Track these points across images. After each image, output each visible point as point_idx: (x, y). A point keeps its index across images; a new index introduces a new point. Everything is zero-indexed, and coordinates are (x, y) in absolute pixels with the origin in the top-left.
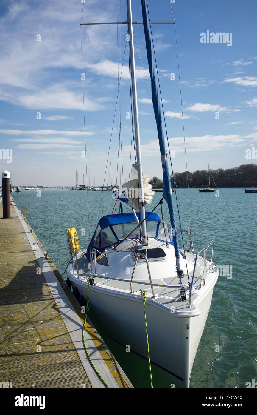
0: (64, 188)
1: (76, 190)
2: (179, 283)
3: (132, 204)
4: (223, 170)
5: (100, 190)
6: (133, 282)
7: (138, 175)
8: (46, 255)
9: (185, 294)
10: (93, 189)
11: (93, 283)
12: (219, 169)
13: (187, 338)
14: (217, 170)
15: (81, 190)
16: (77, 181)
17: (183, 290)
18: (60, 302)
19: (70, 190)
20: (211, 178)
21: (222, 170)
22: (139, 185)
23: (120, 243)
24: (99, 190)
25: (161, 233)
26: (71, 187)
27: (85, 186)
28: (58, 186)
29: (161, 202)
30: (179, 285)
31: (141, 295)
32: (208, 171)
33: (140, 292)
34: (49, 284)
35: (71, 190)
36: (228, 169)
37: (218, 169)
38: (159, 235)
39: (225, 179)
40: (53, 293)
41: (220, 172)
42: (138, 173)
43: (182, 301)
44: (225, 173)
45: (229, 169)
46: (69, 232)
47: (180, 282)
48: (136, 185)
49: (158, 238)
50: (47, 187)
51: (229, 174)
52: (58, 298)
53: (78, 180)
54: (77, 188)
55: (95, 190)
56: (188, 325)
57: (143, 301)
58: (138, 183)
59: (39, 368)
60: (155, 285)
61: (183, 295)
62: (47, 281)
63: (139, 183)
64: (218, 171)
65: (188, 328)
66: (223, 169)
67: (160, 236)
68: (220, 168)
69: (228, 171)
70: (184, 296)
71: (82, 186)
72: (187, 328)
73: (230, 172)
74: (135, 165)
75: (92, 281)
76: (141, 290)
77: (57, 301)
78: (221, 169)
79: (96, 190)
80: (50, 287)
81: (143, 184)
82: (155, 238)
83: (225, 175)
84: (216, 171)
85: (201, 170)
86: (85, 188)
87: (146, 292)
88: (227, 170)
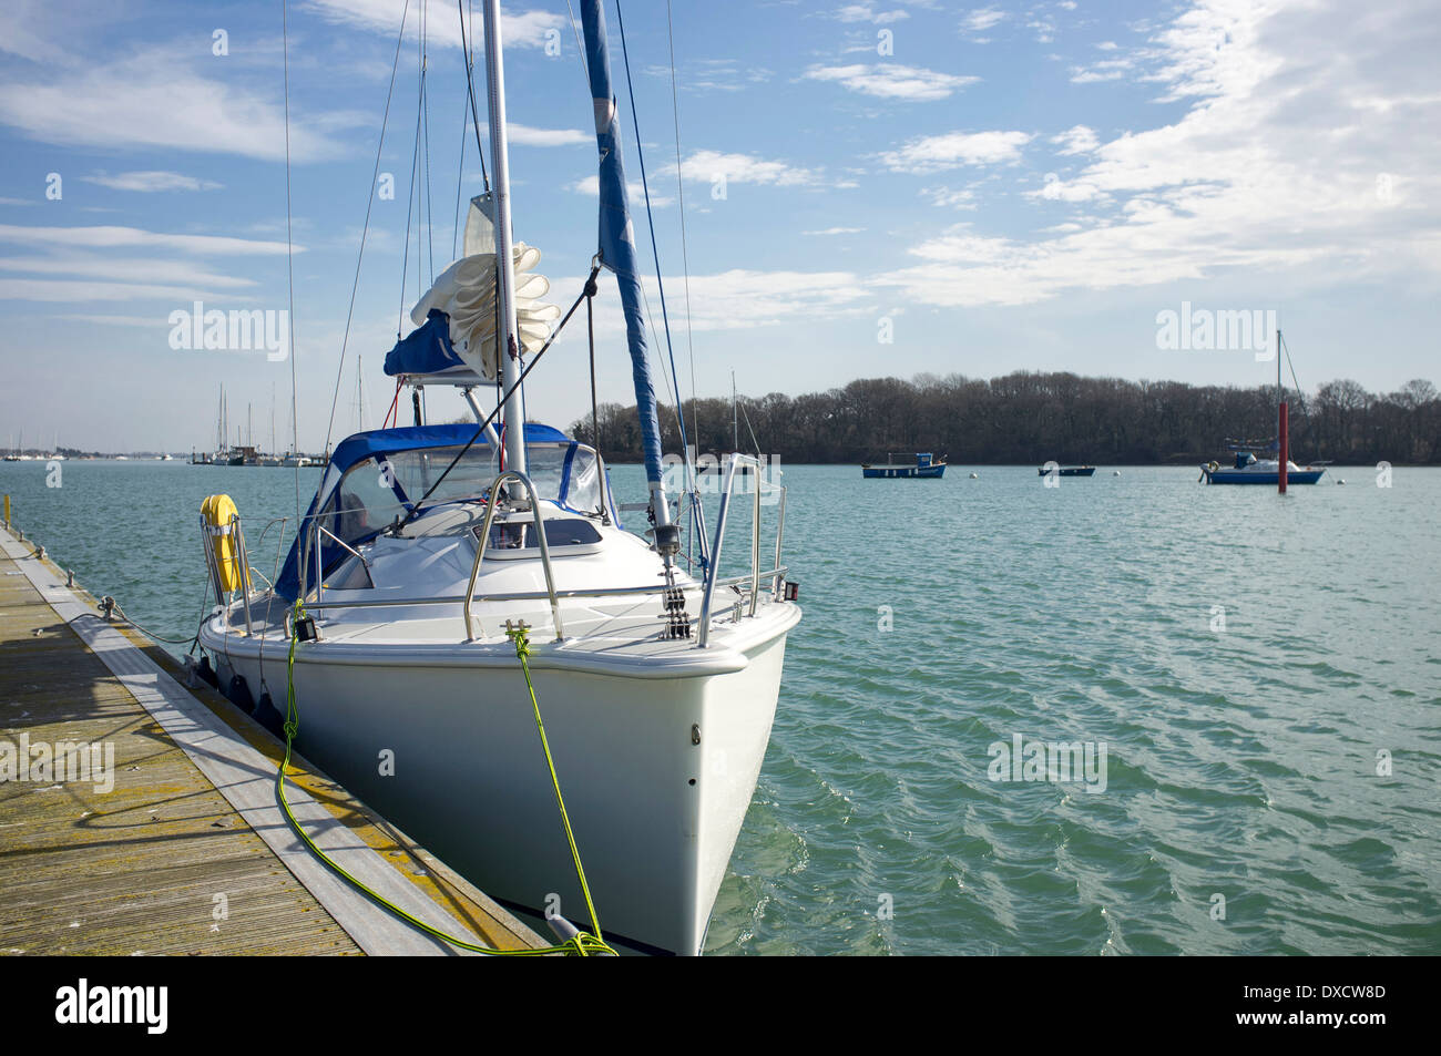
0: (169, 458)
1: (219, 463)
2: (661, 574)
3: (470, 352)
4: (786, 398)
5: (316, 466)
6: (477, 598)
7: (496, 241)
8: (108, 606)
9: (685, 615)
10: (288, 461)
11: (311, 634)
12: (771, 396)
13: (693, 782)
14: (764, 400)
15: (238, 462)
16: (222, 426)
17: (676, 598)
18: (171, 720)
19: (194, 463)
20: (742, 425)
21: (783, 400)
22: (501, 276)
23: (417, 519)
24: (310, 466)
25: (580, 488)
26: (198, 455)
27: (256, 450)
28: (142, 450)
29: (590, 289)
30: (662, 581)
31: (511, 640)
32: (729, 402)
33: (505, 630)
34: (121, 678)
35: (198, 463)
36: (807, 397)
37: (765, 395)
38: (571, 495)
39: (792, 431)
40: (140, 699)
41: (774, 406)
42: (495, 232)
43: (674, 638)
44: (793, 410)
45: (808, 394)
46: (207, 510)
47: (664, 570)
48: (487, 277)
49: (568, 504)
50: (97, 455)
51: (807, 413)
52: (165, 709)
53: (225, 423)
54: (224, 458)
55: (295, 465)
56: (695, 728)
57: (519, 655)
58: (497, 271)
59: (93, 881)
60: (564, 594)
61: (676, 619)
62: (113, 670)
63: (501, 271)
64: (769, 401)
65: (696, 740)
66: (784, 393)
67: (577, 498)
68: (776, 391)
69: (804, 403)
70: (680, 622)
71: (243, 449)
72: (694, 741)
73: (813, 404)
74: (482, 200)
75: (309, 625)
76: (508, 622)
77: (158, 716)
78: (781, 396)
79: (301, 464)
80: (129, 687)
81: (515, 273)
82: (558, 504)
83: (795, 417)
84: (759, 403)
85: (703, 399)
86: (257, 455)
87: (530, 627)
88: (800, 398)
